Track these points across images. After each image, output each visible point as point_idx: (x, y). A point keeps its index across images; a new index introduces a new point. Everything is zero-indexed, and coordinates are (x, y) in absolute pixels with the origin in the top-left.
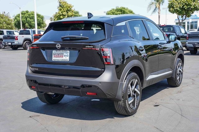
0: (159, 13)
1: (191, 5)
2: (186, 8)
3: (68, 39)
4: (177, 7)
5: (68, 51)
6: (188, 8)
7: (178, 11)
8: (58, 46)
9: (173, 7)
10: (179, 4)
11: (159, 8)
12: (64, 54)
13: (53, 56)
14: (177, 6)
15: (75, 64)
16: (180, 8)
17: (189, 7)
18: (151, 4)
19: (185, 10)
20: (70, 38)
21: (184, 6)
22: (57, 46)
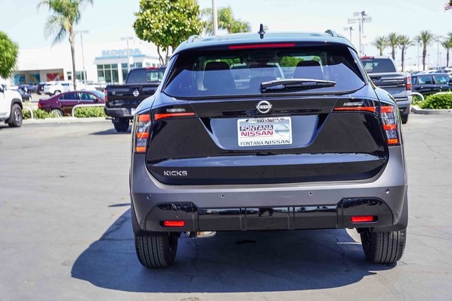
0: (71, 43)
1: (185, 26)
2: (175, 32)
3: (281, 86)
4: (157, 28)
5: (285, 118)
6: (179, 31)
7: (159, 36)
8: (264, 107)
9: (149, 29)
10: (160, 21)
11: (70, 30)
12: (275, 126)
13: (239, 133)
14: (158, 26)
15: (312, 149)
16: (163, 29)
17: (181, 28)
18: (53, 21)
19: (173, 35)
20: (285, 85)
21: (170, 26)
22: (258, 107)
